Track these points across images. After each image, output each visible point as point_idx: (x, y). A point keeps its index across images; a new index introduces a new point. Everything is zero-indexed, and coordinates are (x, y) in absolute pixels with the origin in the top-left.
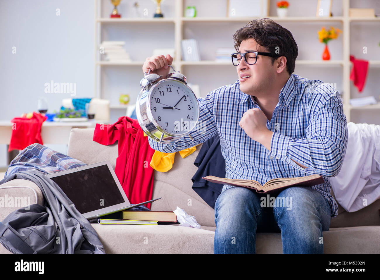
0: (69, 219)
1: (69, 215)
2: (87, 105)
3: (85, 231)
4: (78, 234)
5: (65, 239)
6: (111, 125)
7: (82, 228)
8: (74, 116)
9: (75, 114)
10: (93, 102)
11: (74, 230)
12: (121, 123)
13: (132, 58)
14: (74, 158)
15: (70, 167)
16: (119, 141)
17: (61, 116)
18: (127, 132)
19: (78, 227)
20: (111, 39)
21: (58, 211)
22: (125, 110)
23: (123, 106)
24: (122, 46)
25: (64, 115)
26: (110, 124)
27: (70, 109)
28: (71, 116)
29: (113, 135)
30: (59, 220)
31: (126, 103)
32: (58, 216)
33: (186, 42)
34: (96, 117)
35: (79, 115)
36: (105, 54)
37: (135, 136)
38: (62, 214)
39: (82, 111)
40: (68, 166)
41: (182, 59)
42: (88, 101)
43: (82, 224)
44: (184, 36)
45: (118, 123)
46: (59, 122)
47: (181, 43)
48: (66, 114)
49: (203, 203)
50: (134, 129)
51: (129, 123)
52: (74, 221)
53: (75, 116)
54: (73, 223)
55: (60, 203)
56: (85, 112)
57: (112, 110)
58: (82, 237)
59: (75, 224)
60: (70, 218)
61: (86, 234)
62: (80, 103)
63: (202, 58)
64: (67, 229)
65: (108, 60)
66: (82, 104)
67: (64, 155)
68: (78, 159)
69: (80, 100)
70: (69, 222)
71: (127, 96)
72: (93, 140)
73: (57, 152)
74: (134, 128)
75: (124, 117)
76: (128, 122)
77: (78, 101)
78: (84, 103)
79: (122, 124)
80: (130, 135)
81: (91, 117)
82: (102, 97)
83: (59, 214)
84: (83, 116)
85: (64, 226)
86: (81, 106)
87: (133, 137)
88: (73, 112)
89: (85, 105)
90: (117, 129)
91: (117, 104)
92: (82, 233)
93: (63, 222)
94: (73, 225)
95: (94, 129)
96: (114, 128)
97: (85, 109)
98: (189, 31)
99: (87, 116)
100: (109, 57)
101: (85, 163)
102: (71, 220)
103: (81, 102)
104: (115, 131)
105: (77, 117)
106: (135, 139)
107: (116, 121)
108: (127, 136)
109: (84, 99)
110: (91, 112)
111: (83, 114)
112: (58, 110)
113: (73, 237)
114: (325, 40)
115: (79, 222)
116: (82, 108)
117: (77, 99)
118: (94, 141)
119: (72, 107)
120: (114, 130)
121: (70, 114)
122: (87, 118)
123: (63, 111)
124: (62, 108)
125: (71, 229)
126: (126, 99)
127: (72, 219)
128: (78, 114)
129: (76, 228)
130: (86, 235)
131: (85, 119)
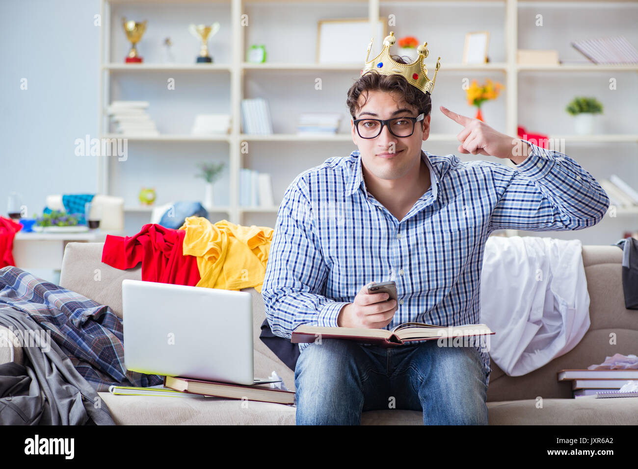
0: (64, 387)
1: (64, 380)
2: (87, 205)
3: (89, 405)
4: (78, 409)
5: (57, 417)
6: (131, 238)
7: (84, 400)
8: (66, 224)
9: (67, 220)
10: (97, 200)
11: (71, 403)
12: (147, 234)
13: (160, 130)
14: (71, 290)
15: (63, 304)
16: (143, 262)
17: (46, 223)
18: (155, 248)
19: (78, 398)
20: (125, 97)
21: (47, 374)
22: (149, 214)
23: (145, 208)
24: (145, 109)
25: (50, 222)
26: (129, 236)
27: (59, 212)
28: (61, 224)
29: (134, 253)
30: (48, 388)
31: (150, 202)
32: (47, 381)
33: (249, 105)
34: (102, 224)
35: (75, 222)
36: (117, 122)
37: (169, 255)
38: (53, 378)
39: (79, 215)
40: (61, 303)
41: (243, 131)
42: (89, 198)
43: (85, 394)
44: (246, 94)
45: (142, 234)
46: (42, 232)
47: (241, 105)
48: (52, 219)
49: (277, 362)
50: (167, 245)
51: (159, 234)
52: (72, 389)
53: (68, 223)
54: (70, 393)
55: (50, 361)
56: (83, 218)
57: (128, 215)
58: (84, 415)
59: (73, 394)
60: (65, 384)
61: (91, 410)
62: (75, 203)
63: (275, 130)
64: (61, 401)
65: (121, 132)
66: (79, 204)
67: (54, 285)
68: (78, 292)
69: (76, 197)
70: (64, 390)
71: (152, 191)
72: (102, 261)
73: (43, 280)
74: (167, 243)
75: (152, 225)
76: (157, 233)
77: (72, 199)
78: (82, 202)
79: (149, 236)
80: (162, 253)
81: (94, 224)
82: (110, 193)
83: (47, 378)
84: (79, 223)
85: (56, 397)
86: (76, 206)
87: (165, 256)
88: (64, 217)
89: (84, 206)
90: (140, 244)
91: (135, 205)
92: (85, 408)
93: (54, 392)
94: (71, 396)
95: (104, 243)
96: (135, 241)
97: (83, 212)
98: (253, 86)
99: (87, 224)
100: (123, 127)
101: (89, 297)
102: (67, 388)
103: (77, 201)
104: (137, 247)
105: (71, 224)
106: (168, 260)
107: (138, 230)
108: (156, 255)
109: (83, 196)
110: (93, 217)
111: (80, 219)
112: (40, 214)
113: (70, 415)
114: (478, 101)
115: (80, 391)
116: (78, 210)
117: (71, 196)
118: (103, 263)
119: (63, 209)
120: (136, 245)
121: (60, 220)
122: (88, 226)
123: (47, 216)
124: (46, 210)
125: (66, 401)
126: (149, 196)
127: (69, 386)
128: (72, 220)
129: (75, 400)
130: (91, 412)
131: (84, 228)
